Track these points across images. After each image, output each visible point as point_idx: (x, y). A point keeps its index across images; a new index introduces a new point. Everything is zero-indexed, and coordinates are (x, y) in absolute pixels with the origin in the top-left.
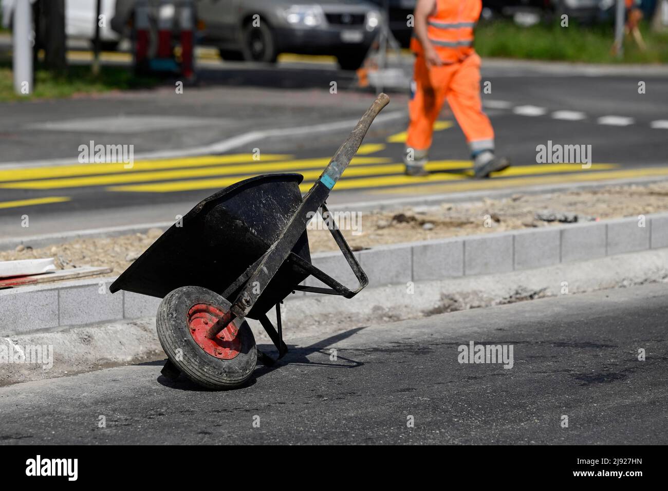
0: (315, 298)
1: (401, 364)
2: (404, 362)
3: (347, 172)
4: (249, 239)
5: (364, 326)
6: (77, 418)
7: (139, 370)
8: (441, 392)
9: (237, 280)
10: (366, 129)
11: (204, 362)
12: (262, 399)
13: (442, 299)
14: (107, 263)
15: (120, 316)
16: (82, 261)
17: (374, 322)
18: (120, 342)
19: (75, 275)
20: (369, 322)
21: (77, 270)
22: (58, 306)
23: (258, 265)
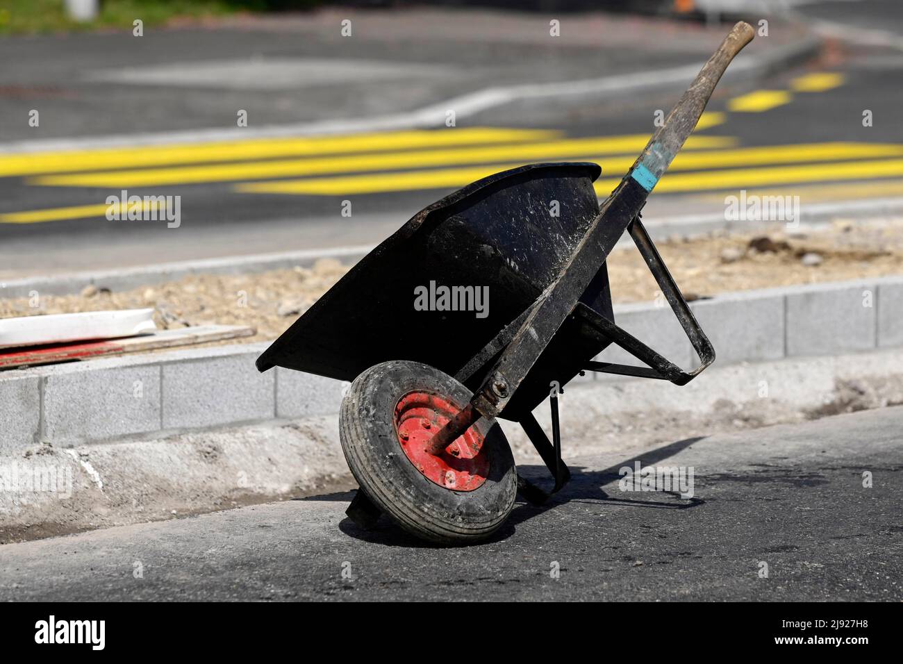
0: (614, 384)
1: (770, 503)
2: (776, 499)
3: (678, 161)
4: (504, 278)
5: (700, 434)
6: (199, 593)
7: (307, 509)
8: (842, 553)
9: (483, 351)
10: (712, 85)
11: (423, 494)
12: (526, 563)
13: (837, 389)
14: (245, 319)
15: (270, 413)
16: (200, 315)
17: (717, 427)
18: (270, 459)
19: (190, 339)
20: (709, 429)
21: (193, 331)
22: (159, 395)
23: (521, 325)
